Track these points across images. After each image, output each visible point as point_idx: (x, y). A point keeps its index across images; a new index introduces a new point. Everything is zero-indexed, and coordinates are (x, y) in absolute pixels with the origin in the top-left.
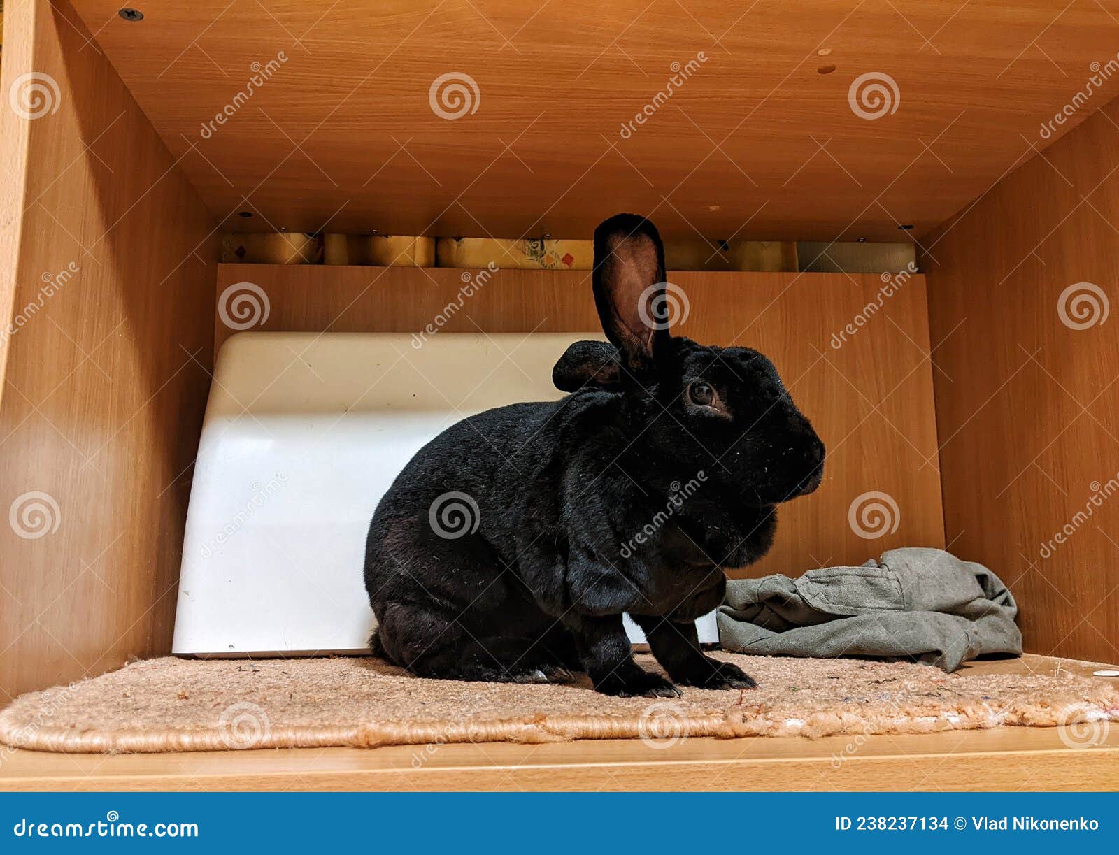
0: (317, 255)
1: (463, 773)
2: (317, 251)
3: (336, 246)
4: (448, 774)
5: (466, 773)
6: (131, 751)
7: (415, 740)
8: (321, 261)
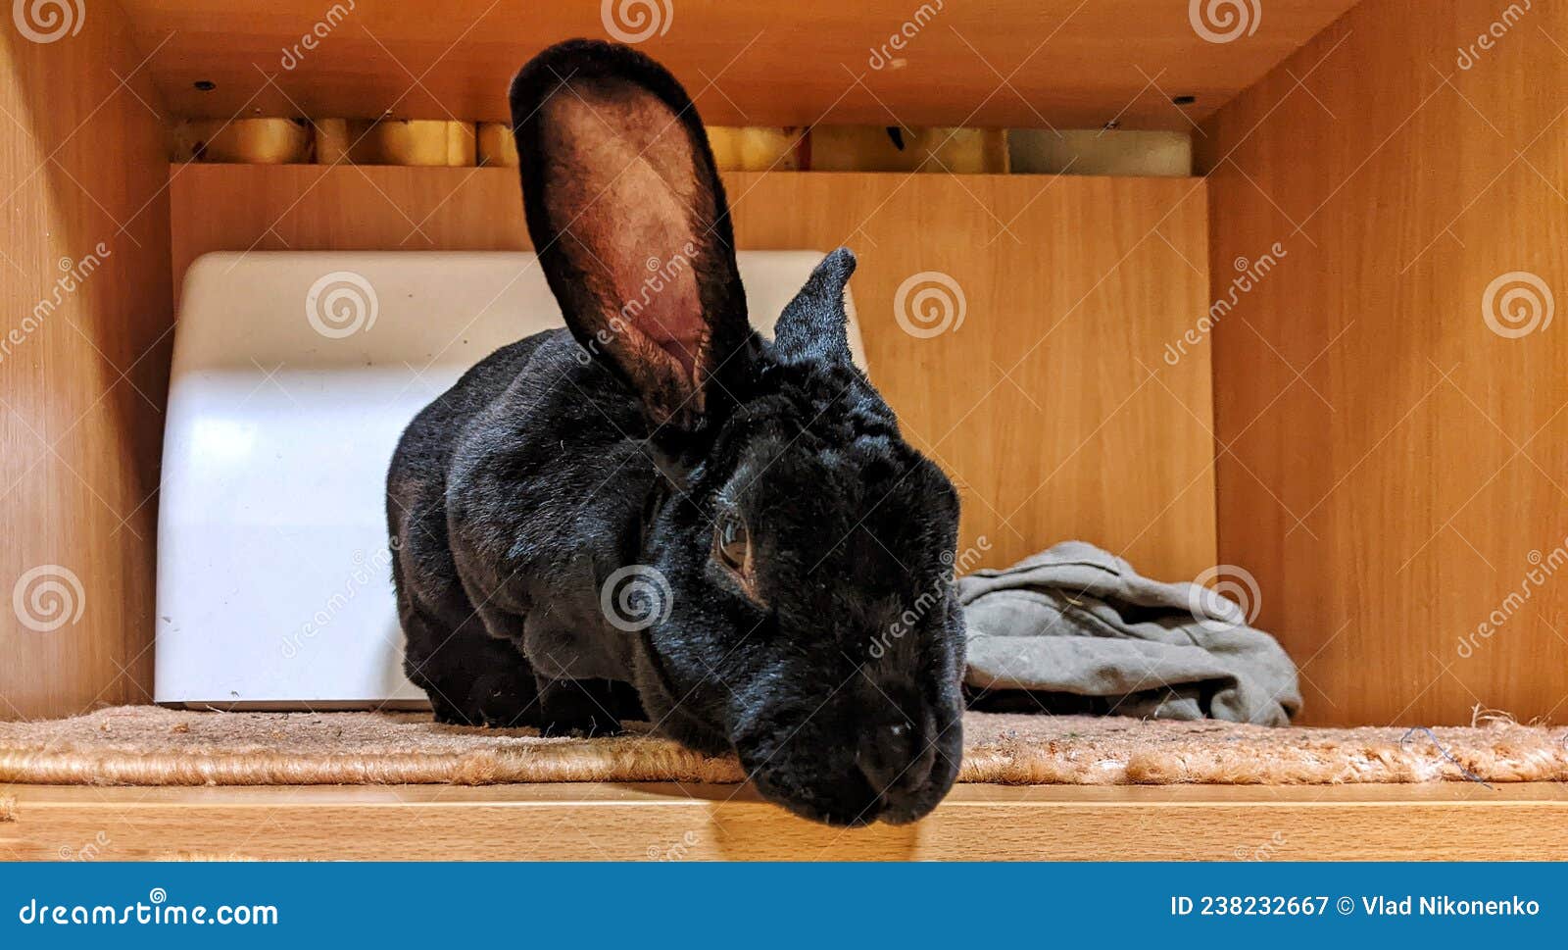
0: (306, 152)
1: (635, 808)
2: (306, 148)
3: (331, 137)
4: (612, 810)
5: (640, 809)
6: (126, 782)
7: (543, 776)
8: (313, 159)
